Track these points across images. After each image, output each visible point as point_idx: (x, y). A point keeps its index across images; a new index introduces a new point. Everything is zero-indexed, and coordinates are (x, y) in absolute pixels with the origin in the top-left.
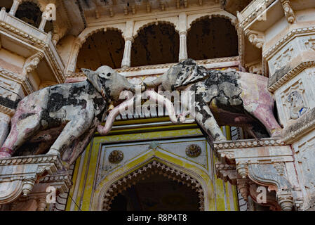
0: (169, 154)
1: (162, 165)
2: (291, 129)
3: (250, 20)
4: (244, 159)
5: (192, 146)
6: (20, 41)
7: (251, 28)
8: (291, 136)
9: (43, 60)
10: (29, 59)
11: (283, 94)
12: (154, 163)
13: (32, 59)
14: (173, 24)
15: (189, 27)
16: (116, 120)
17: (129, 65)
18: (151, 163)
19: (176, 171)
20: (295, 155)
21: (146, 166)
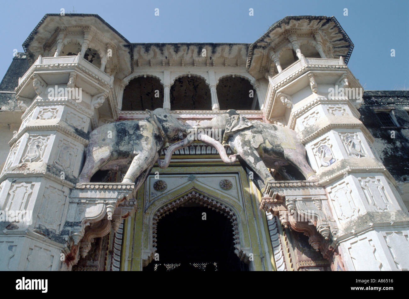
0: (206, 186)
1: (200, 195)
2: (324, 174)
3: (282, 85)
4: (292, 197)
5: (226, 180)
6: (89, 79)
7: (282, 92)
8: (325, 180)
9: (108, 99)
10: (96, 97)
11: (313, 147)
12: (194, 193)
13: (98, 97)
14: (204, 78)
15: (218, 82)
16: (175, 154)
17: (170, 108)
18: (191, 193)
19: (212, 200)
20: (328, 195)
21: (187, 195)
